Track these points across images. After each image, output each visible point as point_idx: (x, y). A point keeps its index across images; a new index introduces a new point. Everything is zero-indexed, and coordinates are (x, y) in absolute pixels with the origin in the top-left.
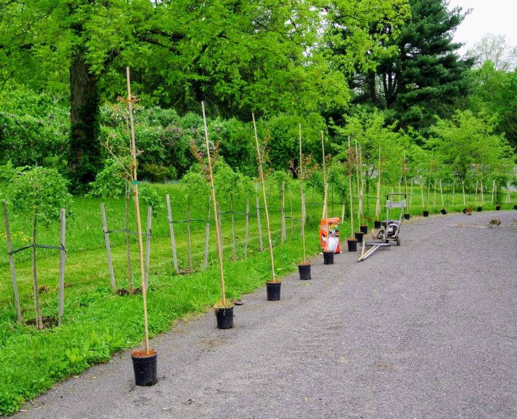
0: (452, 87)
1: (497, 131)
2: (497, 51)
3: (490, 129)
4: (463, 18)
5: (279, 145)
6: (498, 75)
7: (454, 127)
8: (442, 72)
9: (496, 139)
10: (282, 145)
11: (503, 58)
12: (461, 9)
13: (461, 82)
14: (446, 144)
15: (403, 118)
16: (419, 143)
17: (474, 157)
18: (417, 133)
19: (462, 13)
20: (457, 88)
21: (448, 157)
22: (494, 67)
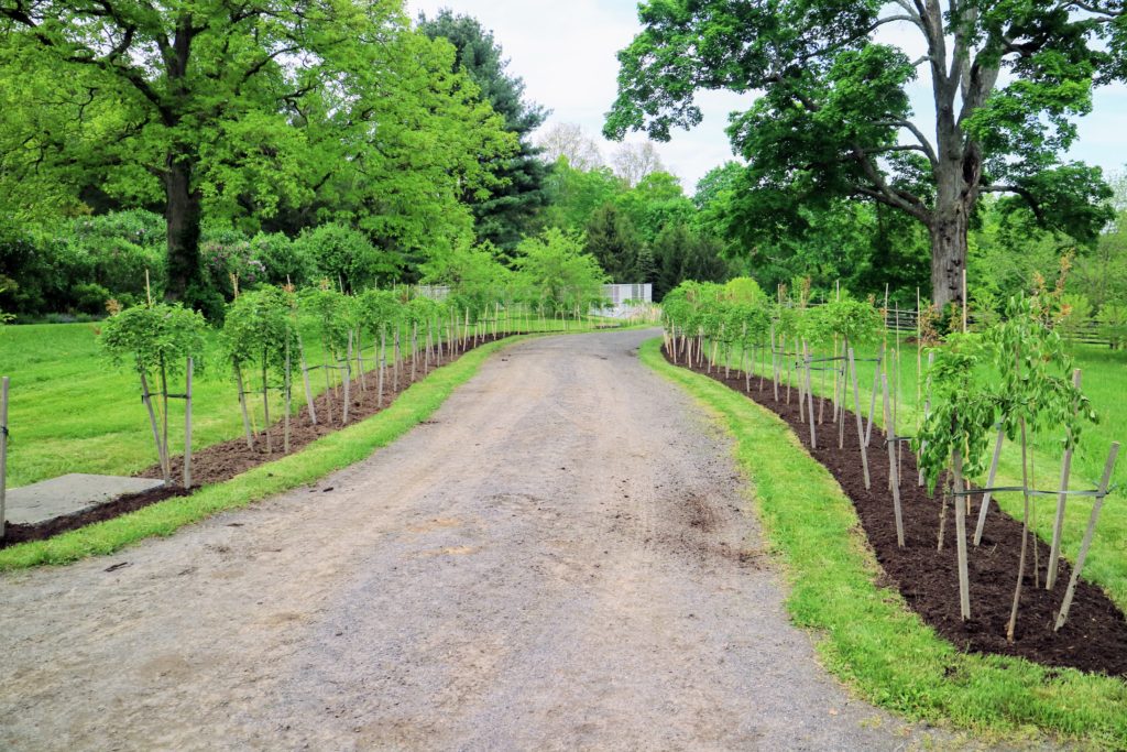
0: (534, 197)
1: (586, 251)
2: (572, 145)
3: (580, 248)
4: (544, 119)
5: (329, 265)
6: (574, 175)
7: (542, 245)
8: (522, 179)
9: (585, 259)
10: (332, 264)
11: (580, 153)
12: (542, 107)
13: (543, 192)
14: (535, 264)
15: (480, 232)
16: (505, 262)
17: (563, 278)
18: (499, 250)
19: (542, 113)
20: (539, 198)
21: (537, 278)
22: (570, 164)
